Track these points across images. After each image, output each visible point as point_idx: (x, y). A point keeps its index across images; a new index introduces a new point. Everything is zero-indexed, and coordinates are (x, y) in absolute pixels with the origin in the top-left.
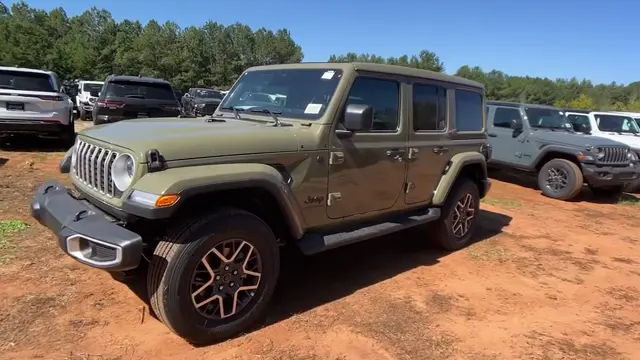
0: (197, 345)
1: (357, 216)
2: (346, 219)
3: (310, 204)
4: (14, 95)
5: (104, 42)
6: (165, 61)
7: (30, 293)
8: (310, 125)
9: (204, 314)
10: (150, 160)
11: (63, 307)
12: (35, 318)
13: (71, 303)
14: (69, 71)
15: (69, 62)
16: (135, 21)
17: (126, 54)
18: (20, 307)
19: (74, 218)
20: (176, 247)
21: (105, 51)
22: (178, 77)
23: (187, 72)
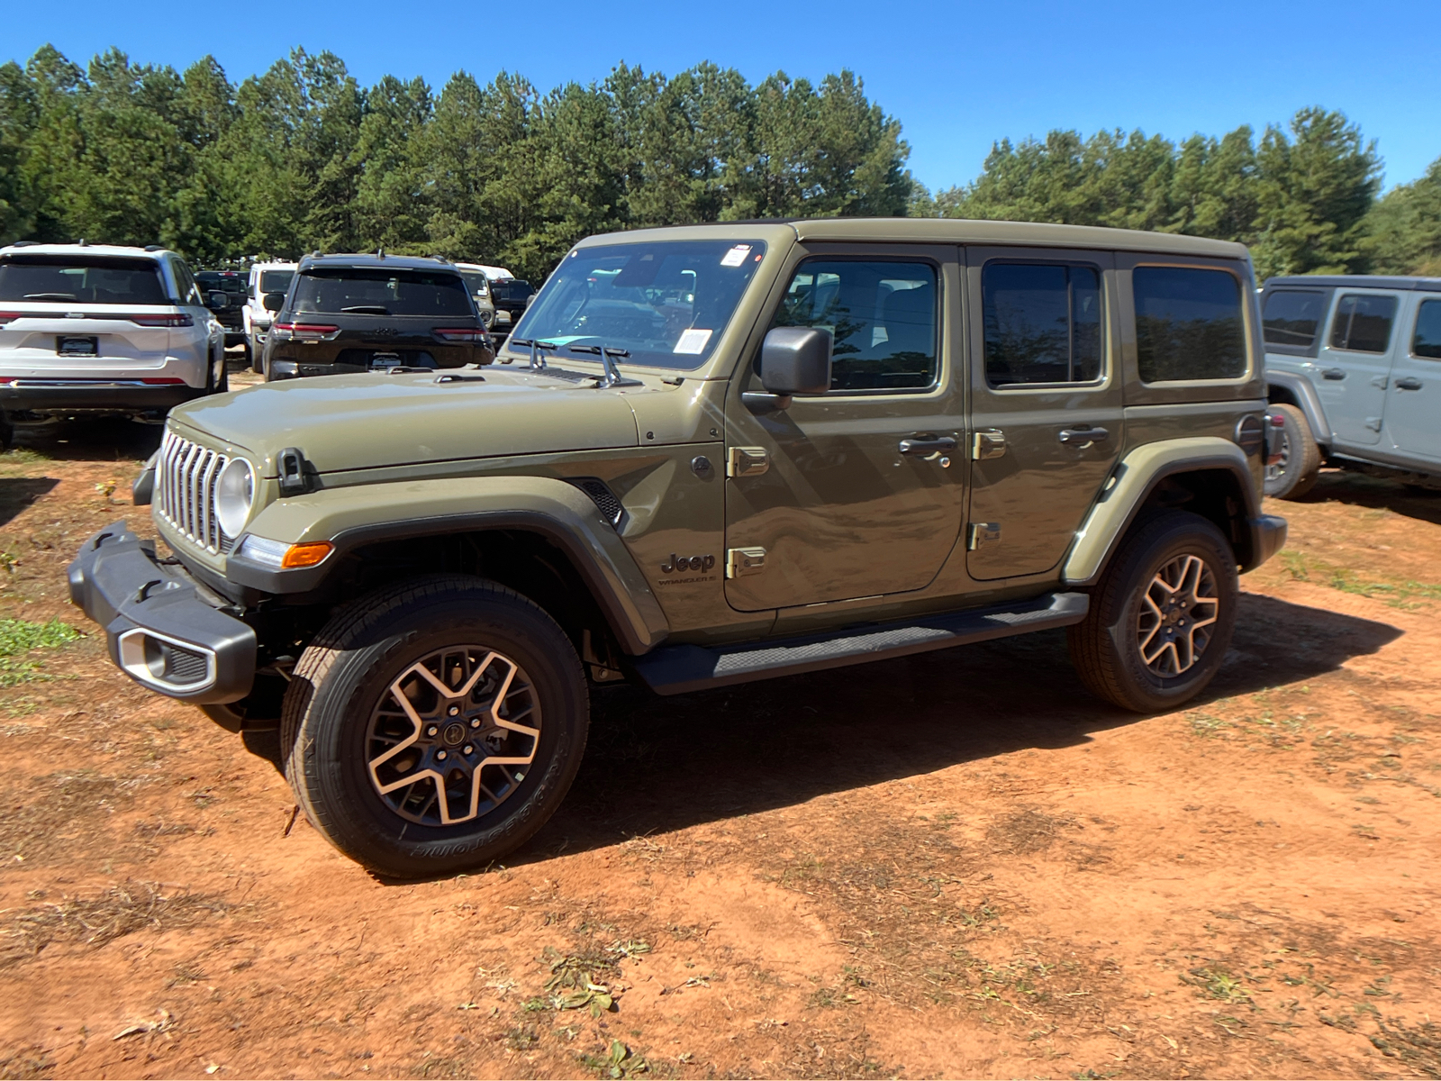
0: (387, 879)
1: (815, 608)
2: (783, 614)
3: (676, 574)
4: (75, 316)
5: (326, 148)
6: (493, 190)
7: (66, 769)
8: (679, 381)
9: (401, 812)
10: (283, 471)
11: (127, 799)
12: (68, 818)
13: (145, 793)
14: (232, 232)
15: (234, 208)
16: (411, 79)
17: (388, 176)
18: (41, 795)
19: (137, 595)
20: (332, 656)
21: (331, 171)
22: (530, 237)
23: (558, 219)
